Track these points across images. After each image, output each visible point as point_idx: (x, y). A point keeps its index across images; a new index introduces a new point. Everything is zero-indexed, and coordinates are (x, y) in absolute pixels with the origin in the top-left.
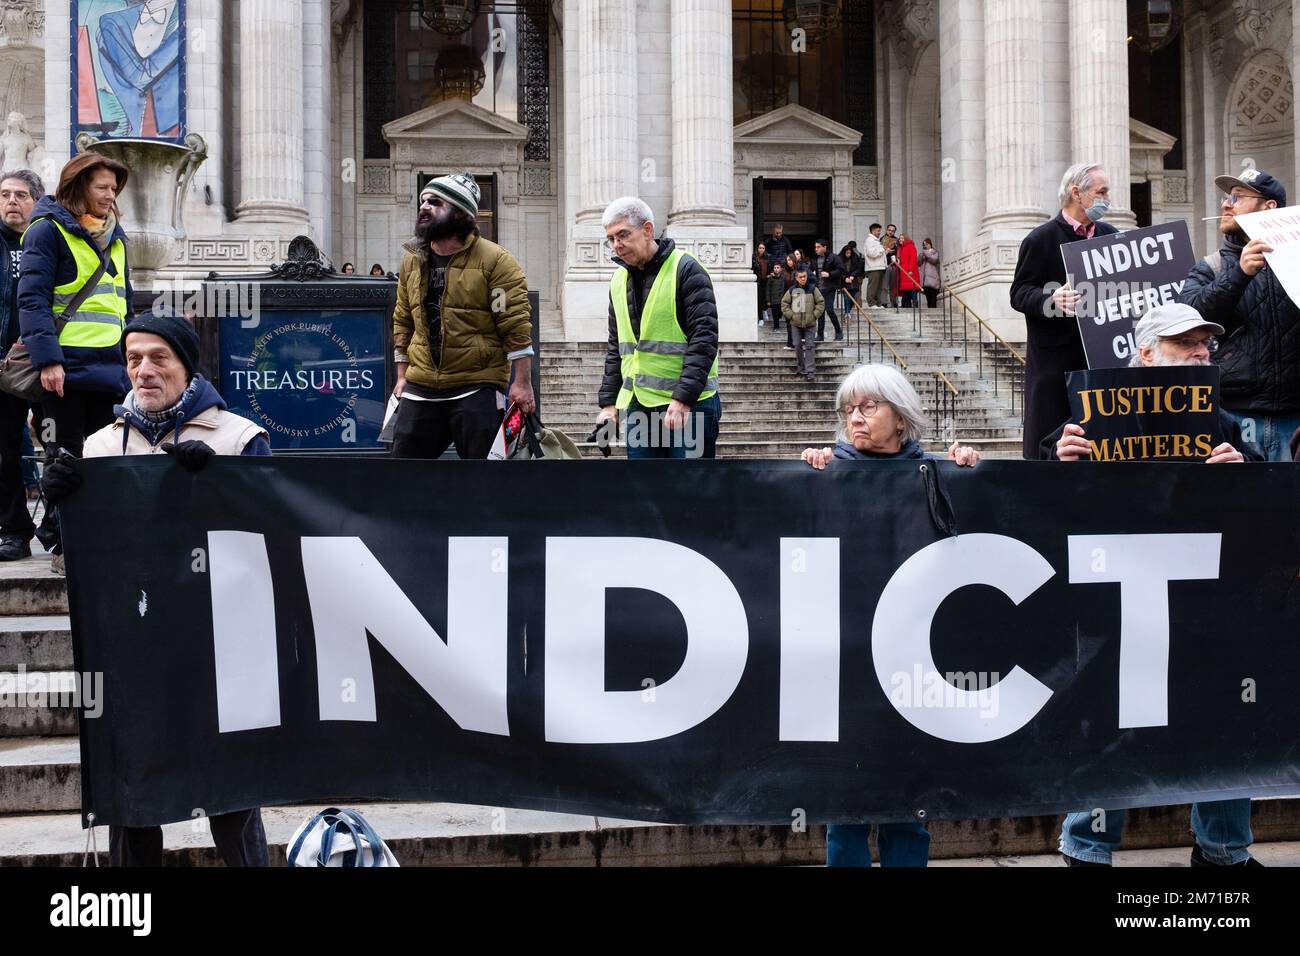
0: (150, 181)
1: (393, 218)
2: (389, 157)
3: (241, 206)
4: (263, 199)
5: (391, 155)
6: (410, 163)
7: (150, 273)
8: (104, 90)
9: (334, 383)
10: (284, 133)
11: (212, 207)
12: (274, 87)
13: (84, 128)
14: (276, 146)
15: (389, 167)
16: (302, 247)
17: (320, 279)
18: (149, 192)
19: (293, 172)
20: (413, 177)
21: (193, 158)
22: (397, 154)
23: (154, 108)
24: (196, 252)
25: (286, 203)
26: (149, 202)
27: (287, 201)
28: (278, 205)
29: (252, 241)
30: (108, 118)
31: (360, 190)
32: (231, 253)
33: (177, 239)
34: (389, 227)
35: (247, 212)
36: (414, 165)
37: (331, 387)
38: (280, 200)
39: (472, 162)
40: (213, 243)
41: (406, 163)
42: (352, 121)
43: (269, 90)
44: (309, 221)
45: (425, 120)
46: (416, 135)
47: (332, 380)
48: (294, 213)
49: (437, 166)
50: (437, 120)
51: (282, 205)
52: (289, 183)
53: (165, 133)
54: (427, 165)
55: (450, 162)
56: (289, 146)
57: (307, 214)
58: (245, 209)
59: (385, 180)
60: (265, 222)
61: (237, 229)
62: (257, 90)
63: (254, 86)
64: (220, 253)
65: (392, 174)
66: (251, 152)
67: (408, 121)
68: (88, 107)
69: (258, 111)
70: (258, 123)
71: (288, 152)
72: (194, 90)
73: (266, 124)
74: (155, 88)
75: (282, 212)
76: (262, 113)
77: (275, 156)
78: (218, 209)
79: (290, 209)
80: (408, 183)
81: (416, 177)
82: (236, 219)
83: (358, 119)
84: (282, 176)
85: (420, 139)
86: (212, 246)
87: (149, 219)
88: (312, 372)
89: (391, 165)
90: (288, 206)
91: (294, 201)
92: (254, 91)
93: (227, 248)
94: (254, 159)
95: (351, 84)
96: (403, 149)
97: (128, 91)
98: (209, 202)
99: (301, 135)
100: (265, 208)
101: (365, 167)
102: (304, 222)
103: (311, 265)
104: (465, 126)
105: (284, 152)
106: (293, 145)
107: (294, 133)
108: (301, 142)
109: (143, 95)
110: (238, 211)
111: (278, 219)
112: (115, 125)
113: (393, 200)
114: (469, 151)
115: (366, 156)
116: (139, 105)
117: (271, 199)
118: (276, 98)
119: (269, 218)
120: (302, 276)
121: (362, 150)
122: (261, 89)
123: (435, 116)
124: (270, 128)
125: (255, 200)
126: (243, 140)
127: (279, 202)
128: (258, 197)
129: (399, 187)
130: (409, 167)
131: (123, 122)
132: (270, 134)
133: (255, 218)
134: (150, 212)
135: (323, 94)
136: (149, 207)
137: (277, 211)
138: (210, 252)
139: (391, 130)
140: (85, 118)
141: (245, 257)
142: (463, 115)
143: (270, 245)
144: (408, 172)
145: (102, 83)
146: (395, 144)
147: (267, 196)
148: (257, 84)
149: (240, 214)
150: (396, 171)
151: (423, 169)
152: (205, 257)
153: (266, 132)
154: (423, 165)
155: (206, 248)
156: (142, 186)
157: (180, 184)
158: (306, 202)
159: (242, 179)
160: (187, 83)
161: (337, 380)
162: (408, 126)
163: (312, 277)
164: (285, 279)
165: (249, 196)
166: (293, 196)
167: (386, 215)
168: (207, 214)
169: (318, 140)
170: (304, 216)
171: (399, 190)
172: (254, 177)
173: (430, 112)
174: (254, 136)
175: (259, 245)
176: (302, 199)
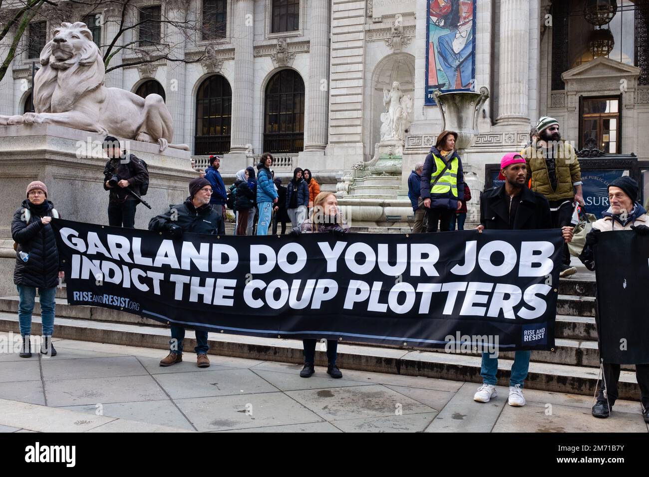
0: (464, 110)
1: (566, 118)
2: (564, 89)
3: (499, 118)
4: (509, 114)
5: (565, 88)
6: (575, 91)
7: (463, 151)
8: (440, 70)
9: (604, 203)
10: (520, 82)
11: (486, 119)
12: (516, 61)
13: (431, 87)
14: (516, 89)
15: (564, 94)
16: (591, 143)
17: (599, 157)
18: (464, 115)
19: (523, 101)
20: (577, 98)
21: (483, 98)
22: (568, 87)
23: (460, 76)
24: (478, 140)
25: (520, 115)
26: (464, 119)
27: (520, 114)
28: (515, 116)
29: (504, 134)
30: (441, 82)
31: (549, 106)
32: (494, 140)
33: (475, 135)
34: (564, 123)
35: (502, 121)
36: (577, 92)
37: (603, 204)
38: (517, 114)
39: (608, 88)
40: (486, 136)
41: (573, 91)
42: (546, 72)
43: (513, 63)
44: (530, 123)
45: (583, 69)
46: (579, 77)
47: (603, 201)
48: (524, 120)
49: (589, 91)
50: (590, 69)
52: (521, 106)
53: (465, 86)
54: (584, 92)
55: (597, 89)
56: (522, 88)
57: (529, 120)
58: (500, 119)
59: (562, 101)
60: (510, 125)
61: (497, 129)
62: (508, 63)
63: (506, 62)
64: (489, 140)
65: (566, 97)
66: (504, 92)
67: (575, 70)
68: (432, 78)
69: (508, 73)
70: (507, 78)
71: (521, 91)
72: (479, 66)
73: (511, 79)
74: (461, 66)
75: (518, 120)
76: (509, 74)
77: (515, 93)
78: (488, 120)
79: (522, 118)
80: (574, 101)
81: (578, 98)
82: (496, 124)
83: (549, 71)
84: (518, 103)
85: (581, 79)
86: (485, 137)
87: (464, 127)
88: (594, 198)
89: (565, 93)
91: (524, 114)
92: (506, 64)
93: (493, 138)
94: (506, 95)
95: (546, 55)
96: (572, 84)
97: (450, 69)
98: (484, 117)
99: (527, 83)
100: (510, 118)
101: (552, 95)
102: (528, 124)
103: (595, 150)
104: (605, 70)
105: (520, 92)
106: (524, 88)
107: (525, 82)
108: (527, 86)
109: (456, 70)
110: (497, 121)
111: (516, 123)
112: (444, 85)
113: (566, 110)
114: (606, 83)
115: (552, 89)
116: (454, 75)
117: (513, 114)
118: (516, 66)
119: (512, 123)
120: (591, 155)
121: (551, 86)
122: (510, 63)
123: (589, 67)
124: (513, 81)
125: (506, 114)
126: (500, 87)
127: (517, 115)
128: (507, 113)
129: (569, 104)
130: (575, 93)
131: (447, 83)
132: (513, 84)
133: (506, 123)
134: (464, 123)
135: (537, 62)
136: (464, 122)
137: (516, 120)
138: (485, 140)
139: (566, 75)
140: (431, 83)
141: (501, 142)
142: (604, 64)
143: (512, 136)
144: (574, 96)
145: (439, 67)
146: (568, 82)
147: (511, 113)
148: (508, 61)
149: (499, 121)
150: (568, 95)
151: (582, 94)
152: (482, 142)
153: (511, 82)
154: (582, 92)
155: (483, 138)
156: (461, 112)
157: (477, 110)
158: (528, 114)
159: (499, 105)
160: (476, 63)
161: (606, 201)
162: (575, 73)
163: (596, 156)
164: (583, 157)
165: (503, 113)
166: (522, 112)
167: (562, 117)
168: (484, 122)
169: (535, 84)
170: (528, 121)
171: (569, 105)
172: (505, 104)
173: (587, 65)
174: (506, 85)
175: (507, 136)
176: (527, 113)
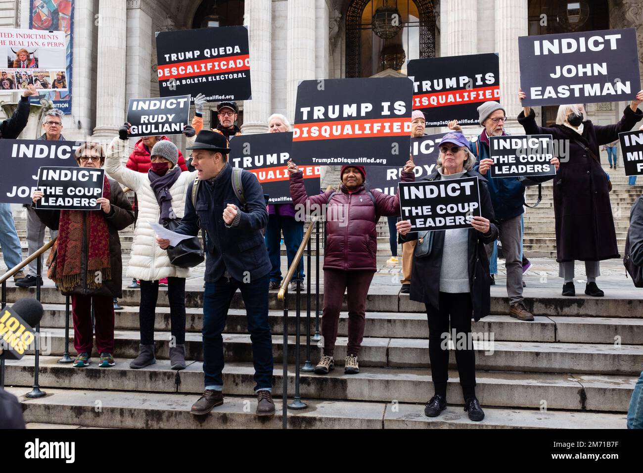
10: (113, 96)
11: (81, 130)
12: (108, 76)
14: (108, 102)
19: (117, 114)
27: (113, 126)
35: (97, 132)
38: (109, 126)
43: (106, 77)
48: (115, 132)
51: (110, 128)
52: (114, 118)
53: (63, 98)
56: (114, 102)
58: (97, 130)
60: (101, 136)
63: (100, 76)
66: (99, 105)
69: (101, 87)
70: (101, 92)
71: (114, 105)
73: (104, 92)
75: (110, 131)
76: (103, 88)
77: (108, 106)
82: (93, 134)
84: (111, 115)
90: (112, 129)
91: (116, 126)
92: (100, 78)
94: (100, 108)
98: (80, 127)
99: (122, 97)
100: (101, 130)
105: (112, 105)
106: (117, 101)
108: (122, 100)
110: (94, 131)
112: (44, 96)
117: (105, 126)
118: (109, 80)
119: (103, 134)
122: (103, 77)
124: (106, 94)
125: (100, 126)
127: (109, 127)
131: (47, 94)
132: (106, 97)
137: (107, 131)
147: (104, 124)
153: (104, 96)
166: (115, 124)
168: (79, 133)
172: (99, 116)
174: (100, 98)
